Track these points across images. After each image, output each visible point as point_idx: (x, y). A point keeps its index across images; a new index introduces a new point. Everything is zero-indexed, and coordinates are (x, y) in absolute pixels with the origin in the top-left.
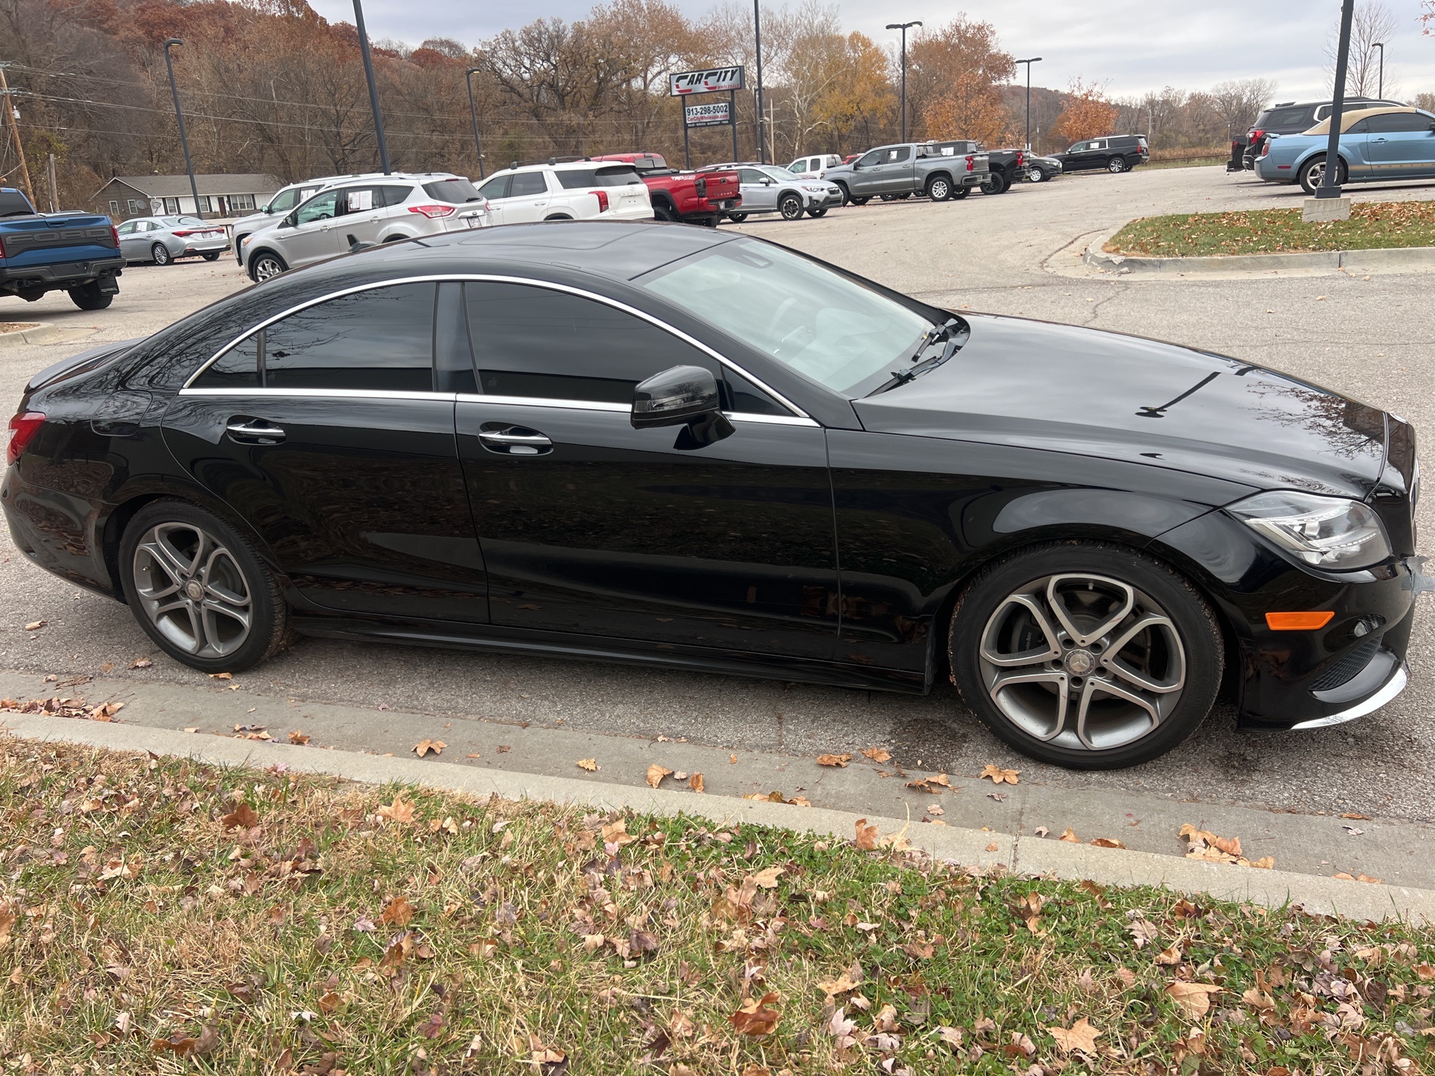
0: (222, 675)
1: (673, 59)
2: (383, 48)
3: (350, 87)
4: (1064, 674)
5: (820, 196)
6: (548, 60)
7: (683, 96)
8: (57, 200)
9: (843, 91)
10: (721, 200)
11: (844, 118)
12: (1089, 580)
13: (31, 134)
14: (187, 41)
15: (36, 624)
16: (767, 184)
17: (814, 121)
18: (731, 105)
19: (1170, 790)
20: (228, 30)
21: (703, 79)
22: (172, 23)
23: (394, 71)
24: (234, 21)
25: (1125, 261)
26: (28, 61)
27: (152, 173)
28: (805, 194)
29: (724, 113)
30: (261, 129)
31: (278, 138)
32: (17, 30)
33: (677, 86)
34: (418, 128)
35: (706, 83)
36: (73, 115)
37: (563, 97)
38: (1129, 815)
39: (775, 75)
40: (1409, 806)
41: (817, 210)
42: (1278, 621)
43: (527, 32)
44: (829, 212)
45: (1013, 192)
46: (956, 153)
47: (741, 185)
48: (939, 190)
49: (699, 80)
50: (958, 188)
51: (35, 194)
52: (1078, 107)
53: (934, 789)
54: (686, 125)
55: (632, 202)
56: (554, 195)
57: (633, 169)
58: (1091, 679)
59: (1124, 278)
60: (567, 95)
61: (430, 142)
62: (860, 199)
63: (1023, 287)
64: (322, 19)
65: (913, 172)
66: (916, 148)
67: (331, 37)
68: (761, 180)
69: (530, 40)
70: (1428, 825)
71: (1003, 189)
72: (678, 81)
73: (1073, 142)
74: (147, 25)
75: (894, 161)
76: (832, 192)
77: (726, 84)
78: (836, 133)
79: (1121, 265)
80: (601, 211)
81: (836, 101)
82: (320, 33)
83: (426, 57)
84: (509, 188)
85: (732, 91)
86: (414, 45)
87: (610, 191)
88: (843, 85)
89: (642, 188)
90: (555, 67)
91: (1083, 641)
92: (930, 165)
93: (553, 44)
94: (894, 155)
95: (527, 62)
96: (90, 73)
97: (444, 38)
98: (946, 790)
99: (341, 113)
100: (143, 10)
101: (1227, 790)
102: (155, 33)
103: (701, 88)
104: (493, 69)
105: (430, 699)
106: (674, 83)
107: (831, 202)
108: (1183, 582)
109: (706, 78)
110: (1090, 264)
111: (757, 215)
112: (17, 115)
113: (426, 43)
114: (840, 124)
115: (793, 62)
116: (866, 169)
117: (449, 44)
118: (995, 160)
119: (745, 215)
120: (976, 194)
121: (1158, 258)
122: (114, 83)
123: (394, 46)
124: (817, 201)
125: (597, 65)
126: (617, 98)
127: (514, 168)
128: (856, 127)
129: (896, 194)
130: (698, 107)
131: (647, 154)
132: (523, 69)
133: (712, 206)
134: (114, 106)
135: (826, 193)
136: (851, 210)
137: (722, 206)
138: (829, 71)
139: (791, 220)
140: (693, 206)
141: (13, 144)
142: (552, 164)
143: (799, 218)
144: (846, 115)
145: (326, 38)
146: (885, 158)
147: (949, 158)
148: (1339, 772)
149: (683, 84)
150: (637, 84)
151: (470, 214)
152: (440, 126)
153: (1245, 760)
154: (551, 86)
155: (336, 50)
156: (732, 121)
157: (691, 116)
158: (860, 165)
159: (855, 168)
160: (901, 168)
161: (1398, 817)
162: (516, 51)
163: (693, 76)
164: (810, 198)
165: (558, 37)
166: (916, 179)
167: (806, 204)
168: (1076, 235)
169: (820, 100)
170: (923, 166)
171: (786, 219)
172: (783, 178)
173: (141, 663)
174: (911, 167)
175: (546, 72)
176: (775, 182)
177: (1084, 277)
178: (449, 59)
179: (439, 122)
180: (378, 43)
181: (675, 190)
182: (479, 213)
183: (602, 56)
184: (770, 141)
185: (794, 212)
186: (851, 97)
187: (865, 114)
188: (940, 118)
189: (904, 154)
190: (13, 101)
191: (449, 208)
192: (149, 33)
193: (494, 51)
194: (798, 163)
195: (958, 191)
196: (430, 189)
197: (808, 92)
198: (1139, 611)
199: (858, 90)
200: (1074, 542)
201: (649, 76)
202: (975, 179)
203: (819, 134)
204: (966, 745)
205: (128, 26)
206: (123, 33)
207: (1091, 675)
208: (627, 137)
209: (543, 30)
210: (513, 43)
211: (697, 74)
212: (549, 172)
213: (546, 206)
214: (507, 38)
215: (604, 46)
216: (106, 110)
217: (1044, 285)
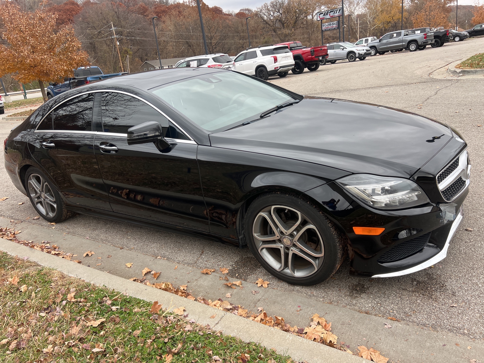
0: (52, 223)
1: (323, 7)
2: (227, 13)
3: (215, 27)
4: (282, 246)
5: (363, 52)
6: (279, 12)
7: (321, 20)
8: (129, 69)
9: (387, 13)
10: (320, 56)
11: (387, 23)
12: (286, 209)
13: (122, 49)
14: (168, 17)
15: (21, 203)
16: (343, 49)
17: (375, 25)
18: (339, 22)
19: (323, 297)
20: (180, 12)
21: (329, 14)
22: (164, 11)
23: (230, 20)
24: (181, 9)
25: (461, 71)
26: (121, 27)
27: (157, 59)
28: (357, 52)
29: (336, 25)
30: (187, 43)
31: (192, 45)
32: (118, 18)
33: (319, 17)
34: (235, 39)
35: (330, 15)
36: (134, 43)
37: (284, 24)
38: (299, 307)
39: (361, 9)
40: (421, 318)
41: (362, 57)
42: (359, 231)
43: (272, 3)
44: (367, 58)
45: (445, 46)
46: (421, 33)
47: (328, 51)
48: (413, 47)
49: (327, 14)
50: (421, 46)
51: (123, 67)
52: (478, 11)
53: (234, 287)
54: (322, 30)
55: (286, 59)
56: (260, 58)
57: (287, 47)
58: (292, 248)
59: (459, 78)
60: (285, 23)
61: (239, 43)
62: (382, 52)
63: (415, 83)
64: (207, 5)
65: (402, 41)
66: (404, 32)
67: (210, 11)
68: (341, 48)
69: (273, 6)
70: (425, 328)
71: (441, 45)
72: (319, 15)
73: (476, 25)
74: (157, 13)
75: (395, 38)
76: (367, 51)
77: (337, 14)
78: (384, 29)
79: (460, 73)
80: (275, 63)
81: (385, 17)
82: (207, 10)
83: (240, 15)
84: (246, 57)
85: (339, 17)
86: (237, 11)
87: (278, 56)
88: (387, 11)
89: (290, 54)
90: (281, 14)
91: (286, 233)
92: (409, 38)
93: (281, 6)
94: (395, 35)
95: (272, 14)
96: (139, 29)
97: (246, 8)
98: (239, 287)
99: (212, 36)
100: (156, 8)
101: (346, 300)
102: (159, 15)
103: (328, 17)
104: (261, 17)
105: (102, 236)
106: (318, 16)
107: (368, 54)
108: (319, 212)
109: (330, 13)
110: (448, 73)
111: (341, 60)
112: (118, 43)
113: (241, 10)
114: (385, 25)
115: (368, 4)
116: (384, 41)
117: (249, 10)
118: (436, 34)
119: (335, 61)
120: (429, 48)
121: (476, 69)
122: (146, 32)
123: (231, 12)
124: (362, 54)
125: (295, 12)
126: (302, 23)
127: (247, 50)
128: (391, 26)
129: (398, 50)
130: (327, 24)
131: (295, 42)
132: (271, 16)
133: (316, 59)
134: (145, 39)
135: (365, 51)
136: (379, 57)
137: (321, 58)
138: (381, 6)
139: (351, 62)
140: (310, 59)
141: (117, 53)
142: (259, 48)
143: (354, 61)
144: (388, 22)
145: (208, 12)
146: (392, 37)
147: (418, 35)
148: (400, 297)
149: (321, 16)
150: (310, 17)
151: (227, 67)
152: (243, 37)
153: (363, 287)
154: (280, 21)
155: (211, 15)
156: (339, 27)
157: (324, 27)
158: (382, 40)
159: (380, 41)
160: (398, 40)
161: (413, 322)
162: (268, 10)
163: (325, 13)
164: (359, 53)
165: (282, 4)
166: (403, 43)
167: (357, 55)
168: (450, 62)
169: (377, 17)
170: (406, 39)
171: (350, 61)
172: (349, 47)
173: (35, 218)
174: (402, 39)
175: (278, 16)
176: (346, 48)
177: (443, 78)
178: (248, 15)
179: (242, 36)
180: (226, 12)
181: (303, 54)
182: (231, 66)
183: (297, 9)
184: (358, 34)
185: (353, 59)
186: (390, 15)
187: (395, 21)
188: (418, 20)
189: (399, 34)
190: (117, 39)
191: (220, 65)
192: (157, 15)
193: (261, 10)
194: (360, 41)
195: (421, 47)
196: (215, 59)
197: (373, 14)
198: (304, 223)
199: (393, 12)
200: (279, 193)
201: (314, 14)
202: (427, 42)
203: (377, 29)
204: (258, 269)
205: (151, 13)
206: (150, 16)
207: (291, 247)
208: (306, 36)
209: (277, 2)
210: (268, 7)
211: (326, 12)
212: (258, 50)
213: (257, 62)
214: (266, 6)
215: (298, 5)
216: (144, 41)
217: (425, 82)
